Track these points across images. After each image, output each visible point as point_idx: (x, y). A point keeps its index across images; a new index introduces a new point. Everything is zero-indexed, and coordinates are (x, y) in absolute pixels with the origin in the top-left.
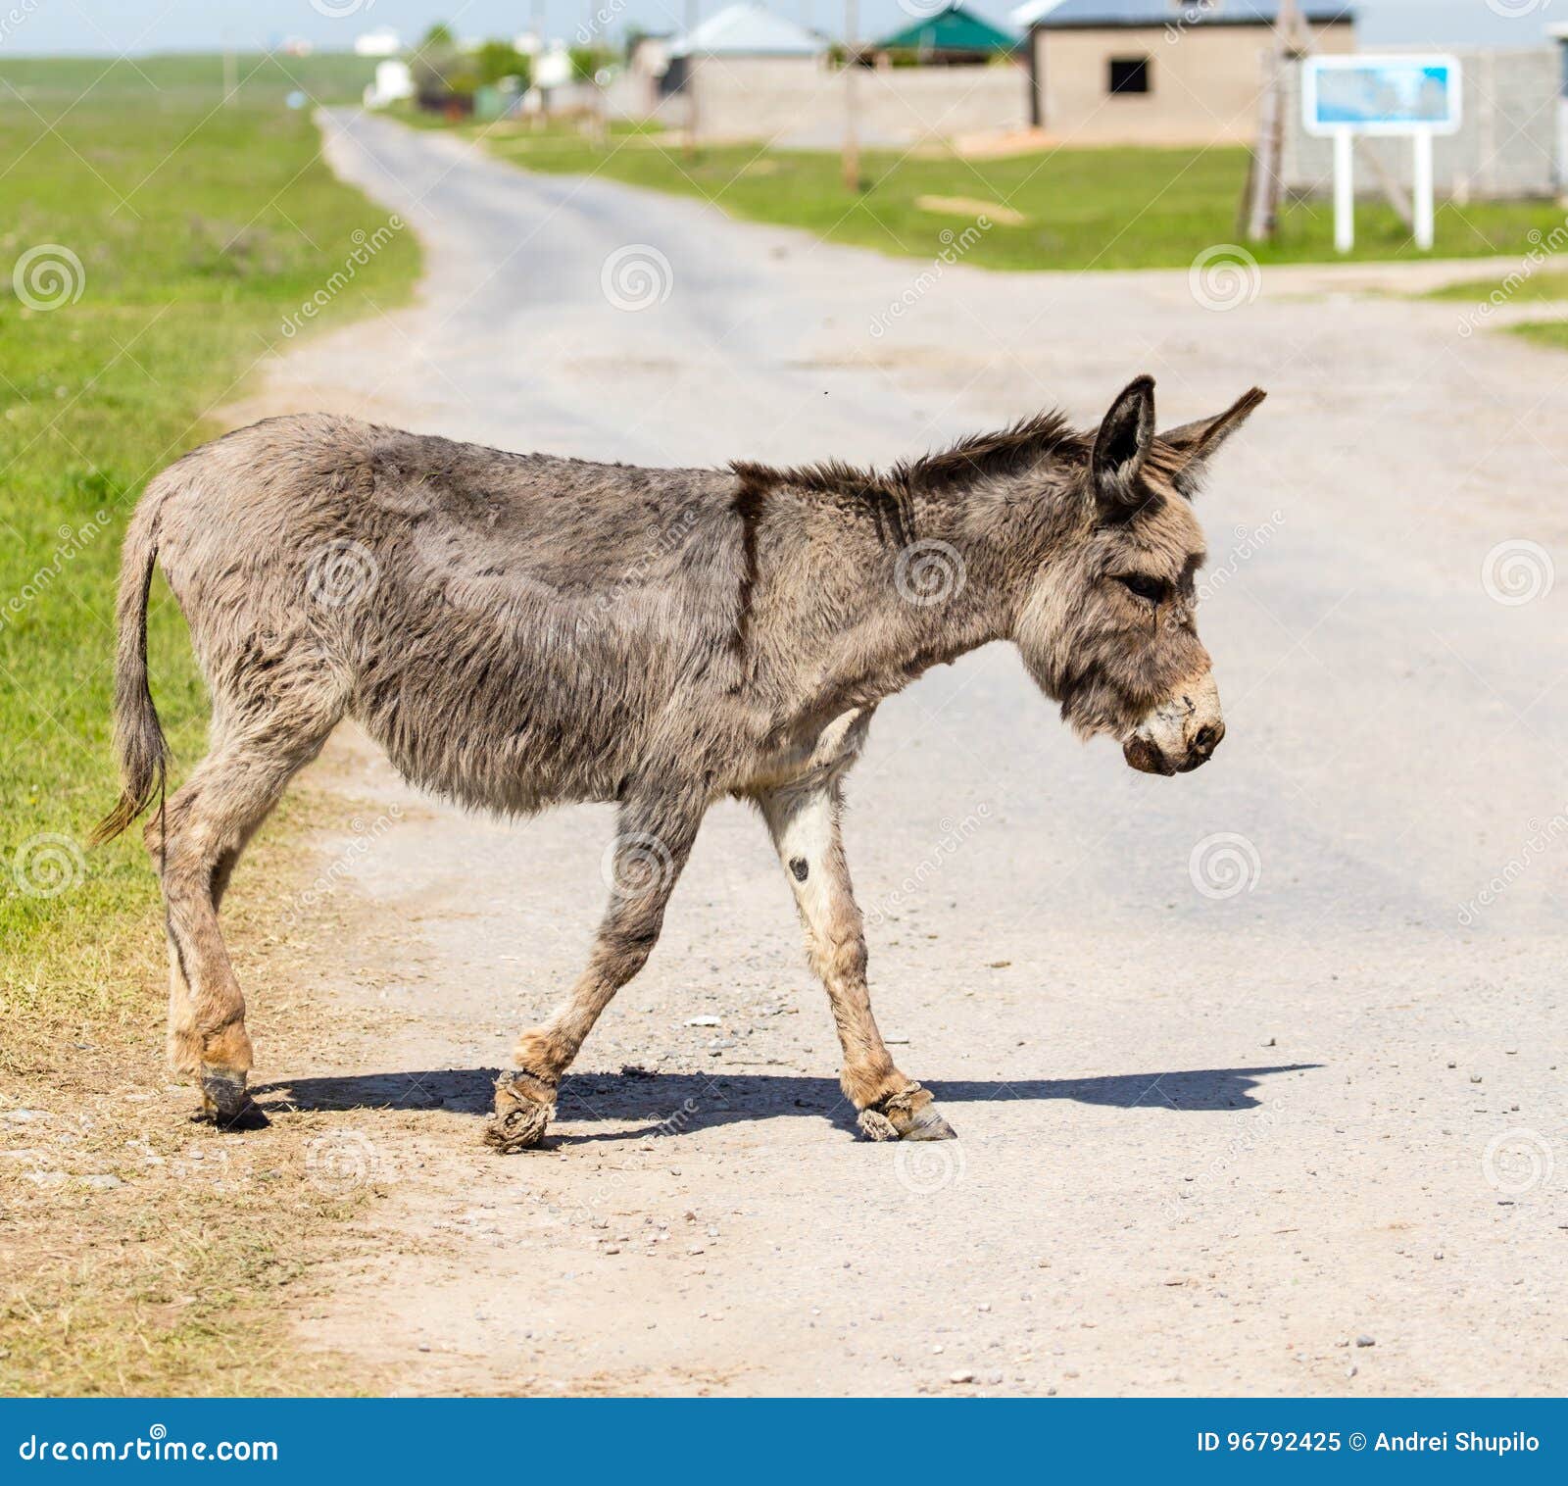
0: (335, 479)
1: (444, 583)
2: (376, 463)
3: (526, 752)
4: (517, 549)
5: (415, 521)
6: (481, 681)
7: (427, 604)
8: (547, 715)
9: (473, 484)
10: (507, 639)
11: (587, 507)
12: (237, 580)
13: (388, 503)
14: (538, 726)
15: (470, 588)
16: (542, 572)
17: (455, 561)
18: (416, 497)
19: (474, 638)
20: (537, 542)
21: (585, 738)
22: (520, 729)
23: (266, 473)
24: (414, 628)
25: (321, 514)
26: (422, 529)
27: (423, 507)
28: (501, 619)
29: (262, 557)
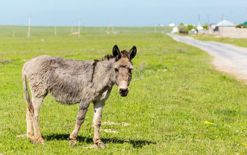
0: (45, 63)
1: (58, 76)
2: (51, 61)
3: (68, 96)
4: (68, 71)
5: (55, 68)
6: (62, 87)
7: (56, 78)
8: (70, 91)
9: (63, 63)
10: (65, 82)
11: (77, 66)
12: (33, 76)
13: (52, 66)
14: (69, 93)
15: (61, 76)
16: (70, 74)
17: (60, 73)
18: (56, 65)
19: (61, 82)
20: (70, 70)
21: (75, 94)
22: (67, 93)
23: (37, 62)
24: (54, 82)
25: (43, 68)
26: (56, 69)
27: (57, 66)
28: (65, 80)
29: (36, 73)
